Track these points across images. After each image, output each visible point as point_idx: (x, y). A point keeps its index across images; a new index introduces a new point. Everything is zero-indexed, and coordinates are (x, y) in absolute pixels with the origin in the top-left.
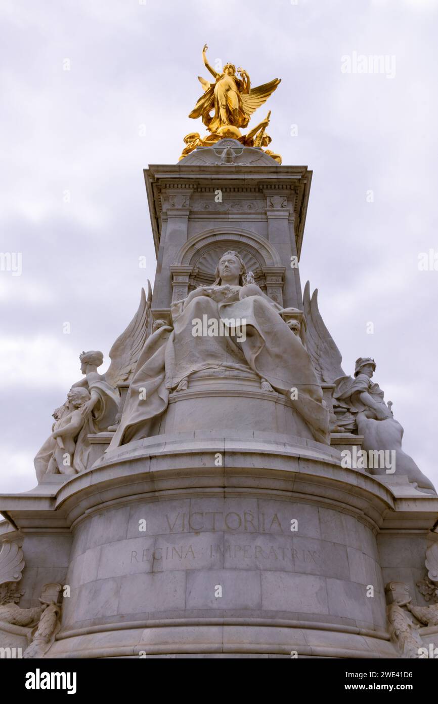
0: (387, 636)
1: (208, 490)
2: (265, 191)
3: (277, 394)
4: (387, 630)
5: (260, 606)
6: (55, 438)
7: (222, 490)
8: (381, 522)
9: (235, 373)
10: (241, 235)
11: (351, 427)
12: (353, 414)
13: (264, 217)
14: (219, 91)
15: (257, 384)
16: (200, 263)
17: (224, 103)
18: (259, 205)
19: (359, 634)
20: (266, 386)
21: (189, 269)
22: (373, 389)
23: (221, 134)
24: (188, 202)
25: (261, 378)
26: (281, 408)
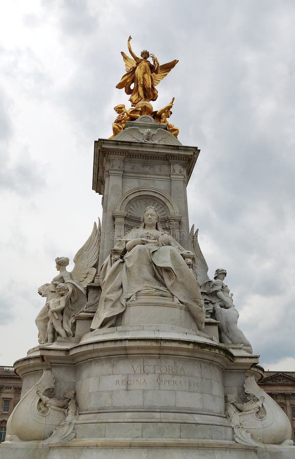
0: (225, 416)
1: (152, 355)
2: (170, 161)
3: (181, 304)
4: (225, 414)
5: (175, 406)
6: (53, 313)
7: (158, 355)
8: (226, 367)
9: (161, 293)
10: (156, 192)
11: (211, 311)
12: (213, 304)
13: (168, 178)
14: (139, 72)
15: (172, 299)
16: (131, 209)
17: (142, 83)
18: (165, 168)
19: (214, 416)
20: (176, 301)
21: (125, 214)
22: (224, 288)
23: (140, 109)
24: (122, 165)
25: (173, 295)
26: (183, 311)
